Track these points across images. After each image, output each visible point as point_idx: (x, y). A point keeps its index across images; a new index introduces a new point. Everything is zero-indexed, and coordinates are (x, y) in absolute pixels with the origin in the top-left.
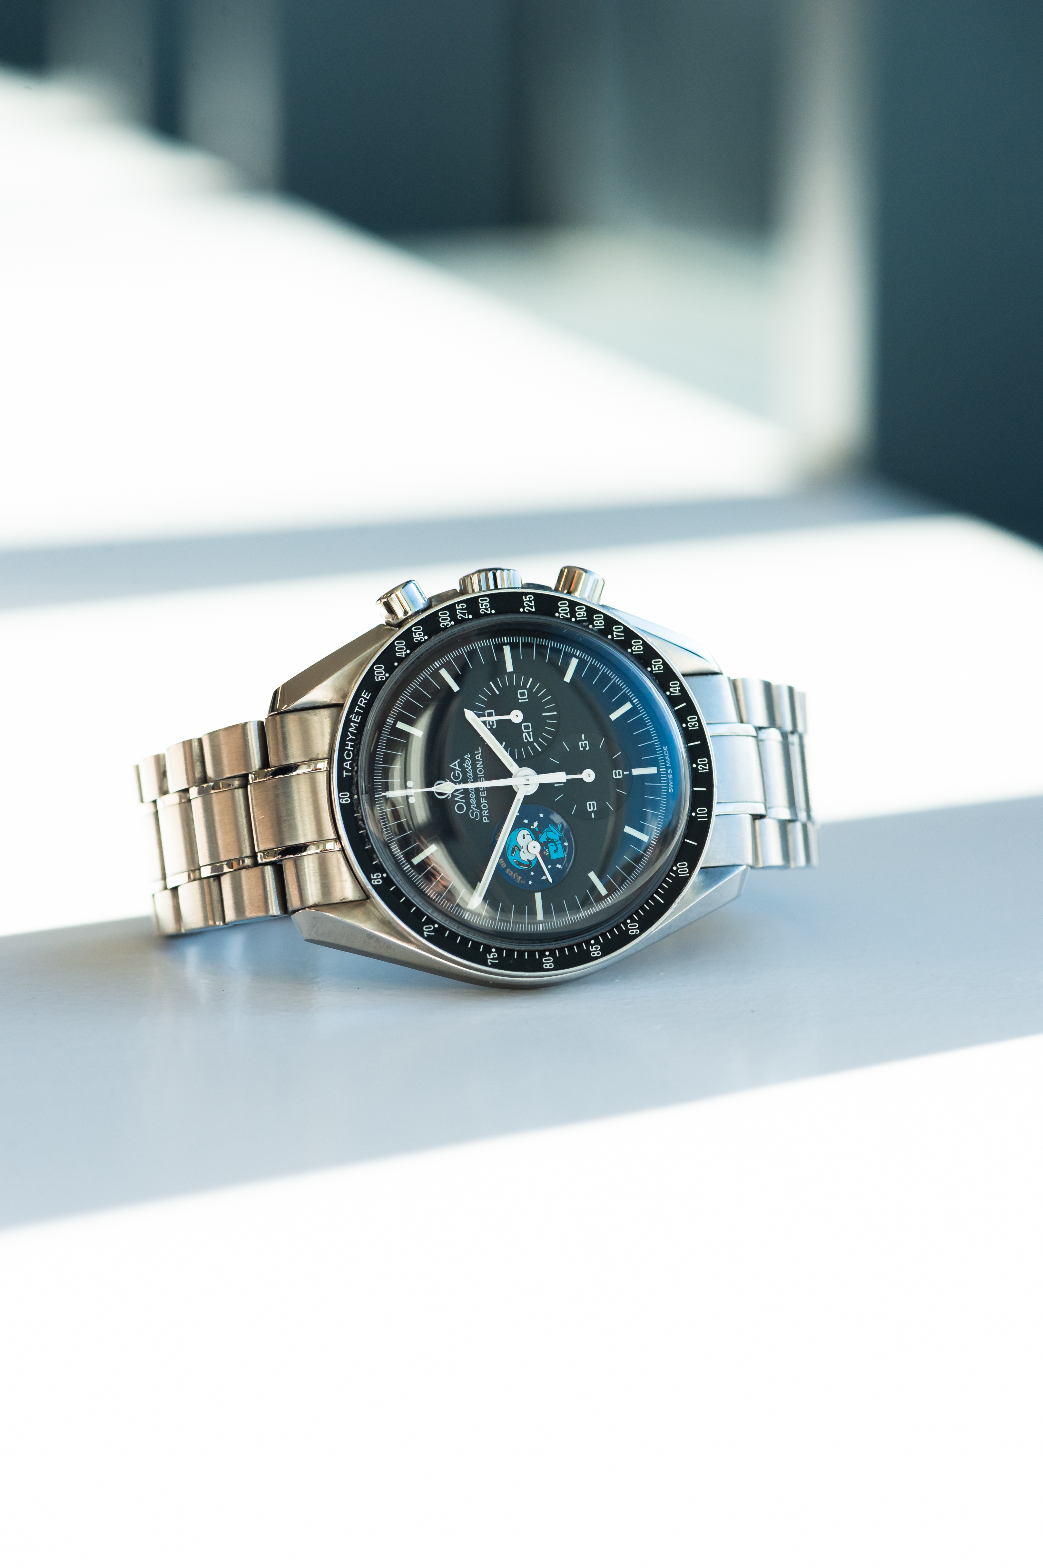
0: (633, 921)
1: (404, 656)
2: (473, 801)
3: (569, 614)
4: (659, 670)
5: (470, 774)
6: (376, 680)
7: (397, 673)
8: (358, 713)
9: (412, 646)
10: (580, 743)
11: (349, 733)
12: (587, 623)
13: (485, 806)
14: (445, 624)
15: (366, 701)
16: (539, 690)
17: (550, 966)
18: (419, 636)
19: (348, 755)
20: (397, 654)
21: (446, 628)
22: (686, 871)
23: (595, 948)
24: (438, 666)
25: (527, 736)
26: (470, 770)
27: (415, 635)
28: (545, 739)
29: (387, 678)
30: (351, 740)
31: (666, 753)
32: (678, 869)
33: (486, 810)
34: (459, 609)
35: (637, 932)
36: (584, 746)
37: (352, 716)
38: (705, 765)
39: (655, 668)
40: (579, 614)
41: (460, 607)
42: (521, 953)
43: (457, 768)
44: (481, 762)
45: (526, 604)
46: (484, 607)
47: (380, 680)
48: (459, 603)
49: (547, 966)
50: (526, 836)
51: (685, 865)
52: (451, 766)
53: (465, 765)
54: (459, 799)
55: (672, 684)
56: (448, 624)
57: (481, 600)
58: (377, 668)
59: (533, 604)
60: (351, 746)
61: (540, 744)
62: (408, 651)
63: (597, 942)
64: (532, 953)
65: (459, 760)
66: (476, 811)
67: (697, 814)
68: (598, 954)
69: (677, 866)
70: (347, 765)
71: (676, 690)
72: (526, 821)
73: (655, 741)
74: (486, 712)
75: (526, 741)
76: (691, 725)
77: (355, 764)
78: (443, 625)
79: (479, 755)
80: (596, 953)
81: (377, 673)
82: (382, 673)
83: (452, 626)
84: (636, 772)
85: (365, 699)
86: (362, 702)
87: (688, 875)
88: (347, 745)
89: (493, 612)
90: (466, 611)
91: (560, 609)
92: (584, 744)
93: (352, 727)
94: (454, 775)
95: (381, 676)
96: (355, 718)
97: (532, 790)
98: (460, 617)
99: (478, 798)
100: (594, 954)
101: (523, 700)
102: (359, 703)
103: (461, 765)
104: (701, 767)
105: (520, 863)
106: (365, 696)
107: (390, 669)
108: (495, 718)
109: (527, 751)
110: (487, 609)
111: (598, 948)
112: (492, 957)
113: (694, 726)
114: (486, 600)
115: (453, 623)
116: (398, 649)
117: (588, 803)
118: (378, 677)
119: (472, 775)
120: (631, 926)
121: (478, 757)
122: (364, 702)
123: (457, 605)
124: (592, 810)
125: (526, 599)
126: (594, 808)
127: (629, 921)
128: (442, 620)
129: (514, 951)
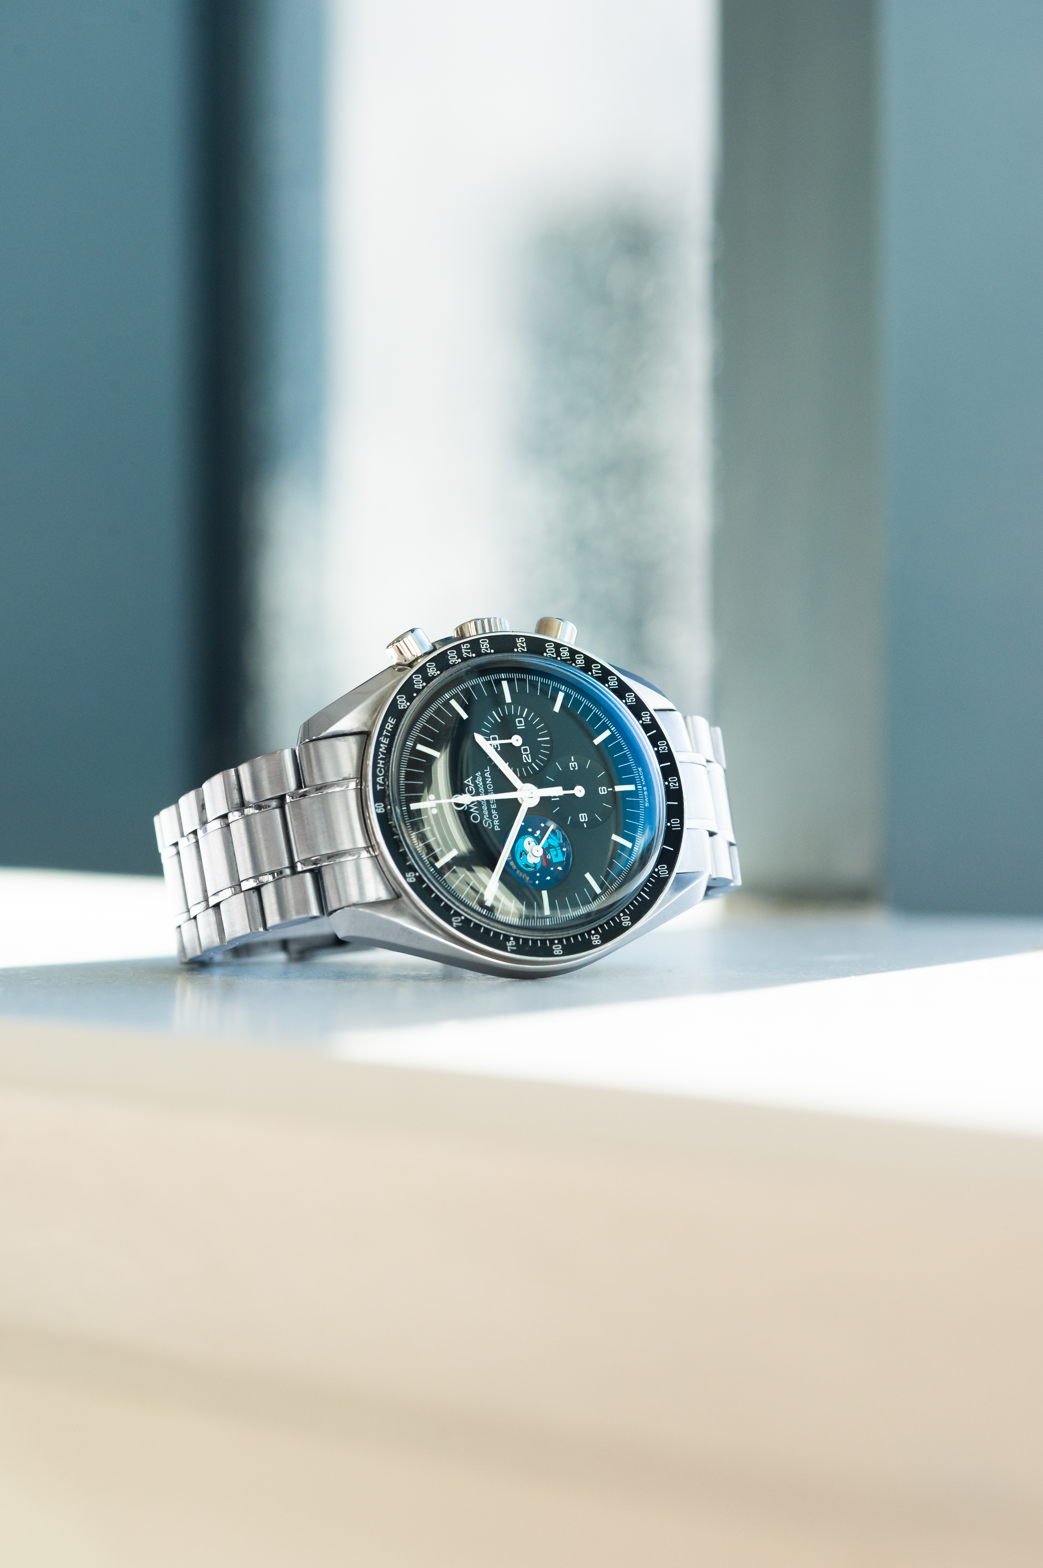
0: (625, 914)
1: (421, 688)
2: (486, 812)
3: (555, 654)
4: (632, 702)
5: (482, 789)
6: (400, 708)
7: (417, 702)
8: (386, 736)
9: (427, 679)
10: (570, 764)
11: (380, 753)
12: (571, 662)
13: (495, 817)
14: (453, 661)
15: (392, 726)
16: (533, 719)
17: (560, 952)
18: (432, 671)
19: (380, 772)
20: (415, 686)
21: (454, 665)
22: (666, 872)
23: (596, 937)
24: (448, 697)
25: (527, 758)
26: (481, 786)
27: (429, 670)
28: (541, 760)
29: (408, 706)
30: (382, 759)
31: (641, 773)
32: (659, 870)
33: (497, 820)
34: (464, 649)
35: (629, 924)
36: (573, 766)
37: (382, 739)
38: (675, 783)
39: (628, 700)
40: (563, 654)
41: (465, 647)
42: (535, 942)
43: (470, 784)
44: (490, 779)
45: (519, 645)
46: (485, 647)
47: (402, 708)
48: (464, 643)
49: (556, 952)
50: (531, 843)
51: (664, 867)
52: (465, 782)
53: (477, 781)
54: (474, 810)
55: (644, 714)
56: (456, 662)
57: (482, 641)
58: (399, 697)
59: (525, 645)
60: (383, 764)
61: (537, 764)
62: (424, 684)
63: (597, 932)
64: (543, 942)
65: (471, 777)
66: (488, 821)
67: (671, 824)
68: (598, 942)
69: (658, 868)
70: (380, 780)
71: (647, 719)
72: (530, 830)
73: (632, 762)
74: (491, 737)
75: (525, 762)
76: (661, 749)
77: (386, 779)
78: (452, 662)
79: (488, 773)
80: (596, 941)
81: (400, 702)
82: (404, 702)
83: (459, 663)
84: (618, 788)
85: (392, 724)
86: (389, 727)
87: (668, 875)
88: (379, 763)
89: (492, 651)
90: (470, 651)
91: (547, 650)
92: (573, 765)
93: (381, 748)
94: (468, 789)
95: (403, 704)
96: (384, 740)
97: (534, 802)
98: (465, 655)
99: (489, 809)
100: (595, 942)
101: (521, 726)
102: (386, 727)
103: (473, 781)
104: (672, 785)
105: (527, 866)
106: (391, 722)
107: (410, 699)
108: (498, 742)
109: (527, 771)
110: (487, 649)
111: (597, 937)
112: (510, 944)
113: (664, 750)
114: (486, 641)
115: (460, 660)
116: (416, 682)
117: (580, 815)
118: (401, 705)
119: (483, 790)
120: (623, 919)
121: (487, 775)
122: (390, 726)
123: (462, 645)
124: (584, 820)
125: (519, 641)
126: (585, 819)
127: (621, 915)
128: (451, 657)
129: (528, 940)
